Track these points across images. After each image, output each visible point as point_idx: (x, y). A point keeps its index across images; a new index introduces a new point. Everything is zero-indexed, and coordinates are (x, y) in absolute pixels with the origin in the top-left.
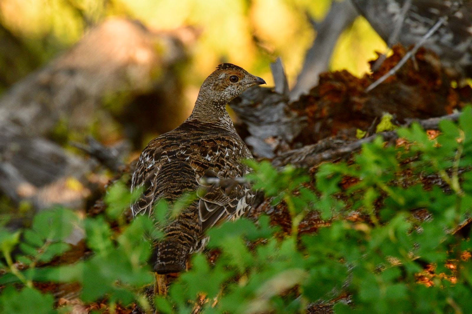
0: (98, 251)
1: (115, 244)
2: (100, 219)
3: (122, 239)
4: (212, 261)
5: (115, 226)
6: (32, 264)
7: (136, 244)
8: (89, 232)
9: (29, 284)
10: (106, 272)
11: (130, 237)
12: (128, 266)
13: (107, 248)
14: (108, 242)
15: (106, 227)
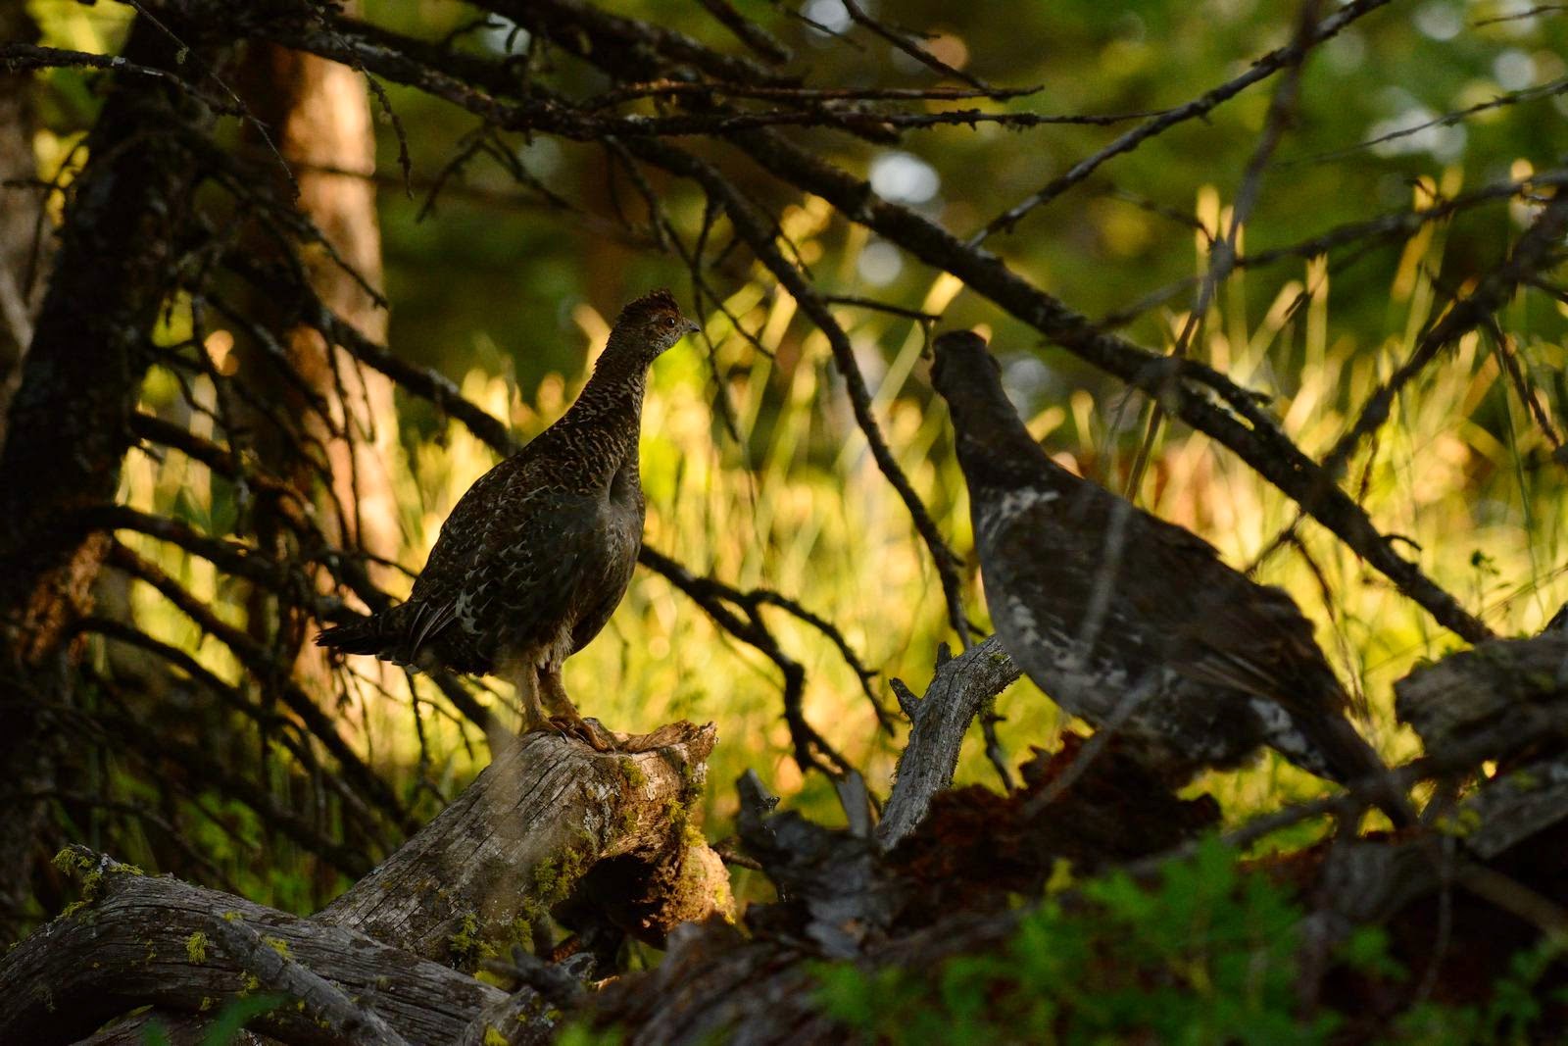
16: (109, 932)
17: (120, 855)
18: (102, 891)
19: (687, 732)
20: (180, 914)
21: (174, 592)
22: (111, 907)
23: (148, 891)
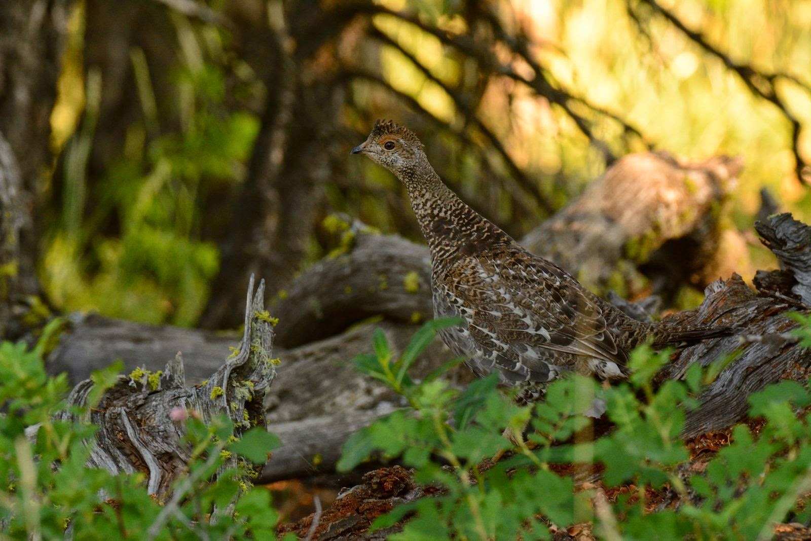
0: (623, 425)
1: (643, 415)
2: (624, 388)
3: (650, 411)
4: (758, 432)
5: (641, 396)
6: (547, 443)
7: (665, 416)
8: (611, 403)
9: (545, 467)
10: (632, 449)
11: (659, 408)
12: (659, 441)
13: (633, 421)
14: (635, 414)
15: (631, 397)
16: (357, 269)
17: (366, 220)
18: (354, 244)
19: (726, 160)
20: (402, 261)
21: (411, 57)
22: (360, 254)
23: (383, 245)
